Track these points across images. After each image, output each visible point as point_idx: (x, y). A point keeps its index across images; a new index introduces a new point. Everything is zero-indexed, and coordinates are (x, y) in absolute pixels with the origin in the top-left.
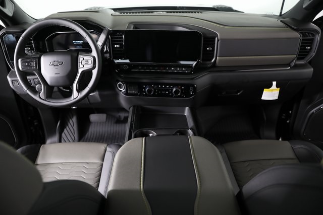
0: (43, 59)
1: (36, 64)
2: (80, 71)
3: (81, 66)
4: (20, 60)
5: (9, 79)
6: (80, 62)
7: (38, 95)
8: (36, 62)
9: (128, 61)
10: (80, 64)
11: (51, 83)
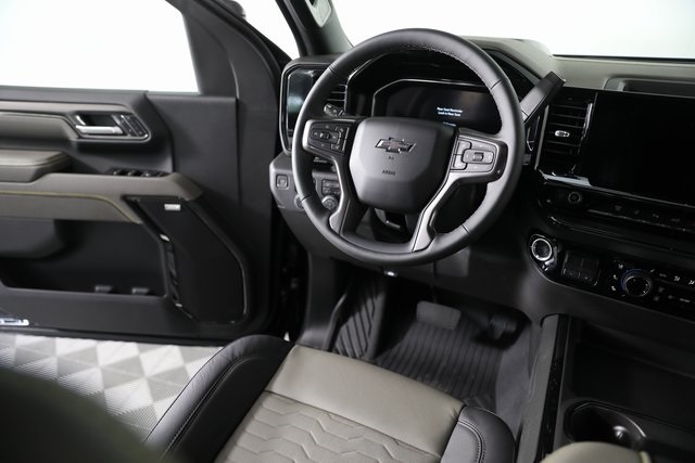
0: (362, 129)
1: (343, 139)
2: (452, 178)
3: (459, 164)
4: (308, 124)
5: (273, 170)
6: (460, 152)
7: (325, 219)
8: (344, 134)
9: (584, 182)
10: (459, 158)
11: (366, 192)
